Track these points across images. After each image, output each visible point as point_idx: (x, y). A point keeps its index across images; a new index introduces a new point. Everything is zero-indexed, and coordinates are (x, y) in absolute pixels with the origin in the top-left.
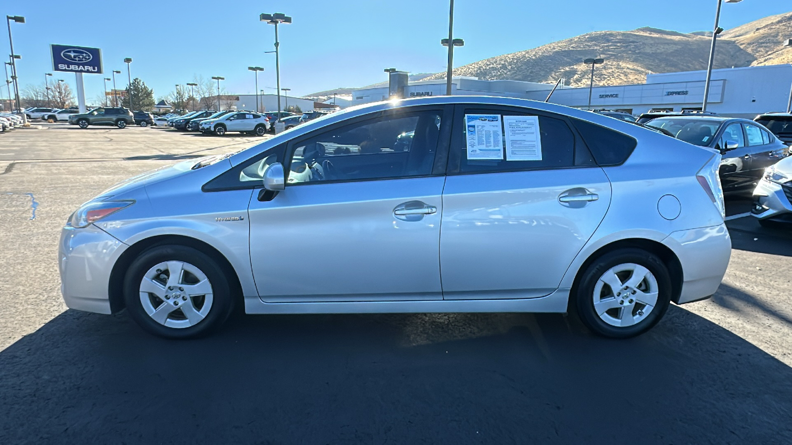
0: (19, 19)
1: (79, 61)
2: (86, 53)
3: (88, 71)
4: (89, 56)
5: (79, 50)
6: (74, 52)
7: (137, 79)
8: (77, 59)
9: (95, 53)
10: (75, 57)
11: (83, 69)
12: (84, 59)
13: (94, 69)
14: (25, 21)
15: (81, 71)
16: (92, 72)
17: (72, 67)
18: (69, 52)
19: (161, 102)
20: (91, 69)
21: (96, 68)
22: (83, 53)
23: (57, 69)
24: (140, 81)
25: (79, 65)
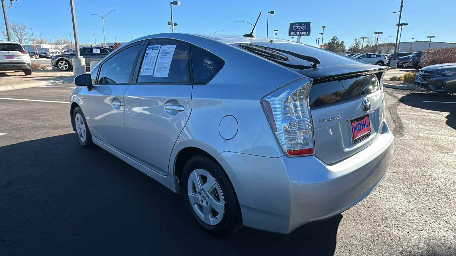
0: (272, 13)
1: (300, 30)
2: (304, 26)
3: (303, 35)
4: (305, 27)
5: (301, 24)
6: (299, 25)
7: (335, 37)
8: (299, 29)
9: (308, 25)
10: (299, 28)
11: (301, 34)
12: (302, 29)
13: (306, 33)
14: (275, 13)
15: (301, 35)
16: (305, 35)
17: (297, 33)
18: (297, 26)
19: (350, 49)
20: (305, 33)
21: (307, 33)
22: (302, 25)
23: (290, 35)
24: (336, 38)
25: (300, 32)
